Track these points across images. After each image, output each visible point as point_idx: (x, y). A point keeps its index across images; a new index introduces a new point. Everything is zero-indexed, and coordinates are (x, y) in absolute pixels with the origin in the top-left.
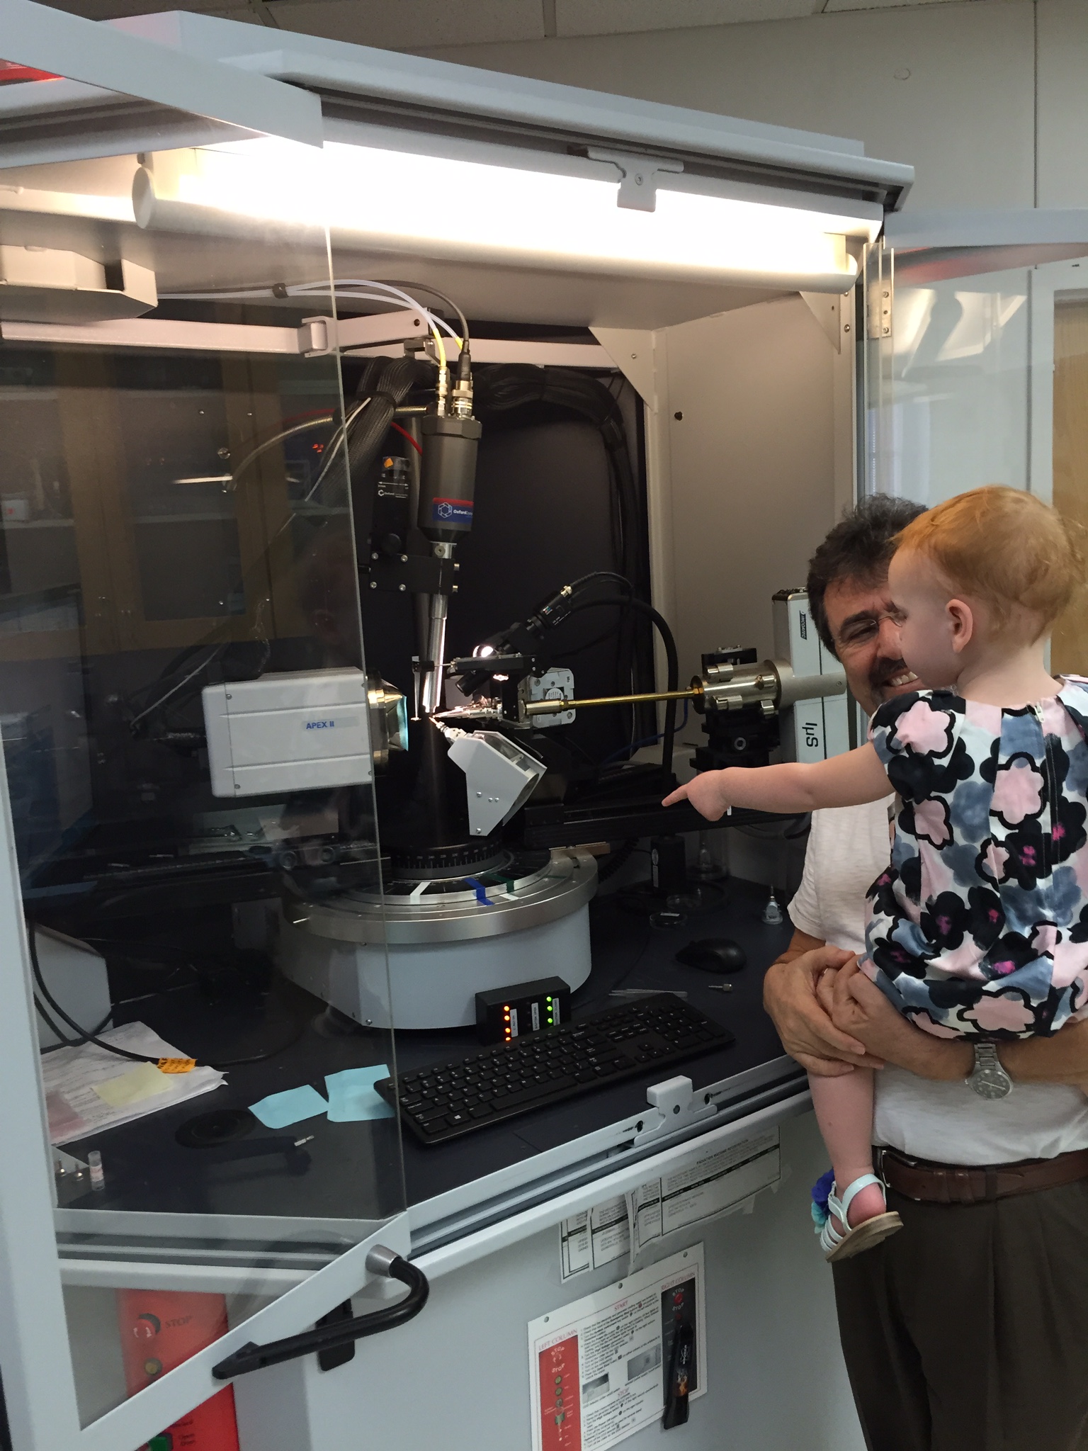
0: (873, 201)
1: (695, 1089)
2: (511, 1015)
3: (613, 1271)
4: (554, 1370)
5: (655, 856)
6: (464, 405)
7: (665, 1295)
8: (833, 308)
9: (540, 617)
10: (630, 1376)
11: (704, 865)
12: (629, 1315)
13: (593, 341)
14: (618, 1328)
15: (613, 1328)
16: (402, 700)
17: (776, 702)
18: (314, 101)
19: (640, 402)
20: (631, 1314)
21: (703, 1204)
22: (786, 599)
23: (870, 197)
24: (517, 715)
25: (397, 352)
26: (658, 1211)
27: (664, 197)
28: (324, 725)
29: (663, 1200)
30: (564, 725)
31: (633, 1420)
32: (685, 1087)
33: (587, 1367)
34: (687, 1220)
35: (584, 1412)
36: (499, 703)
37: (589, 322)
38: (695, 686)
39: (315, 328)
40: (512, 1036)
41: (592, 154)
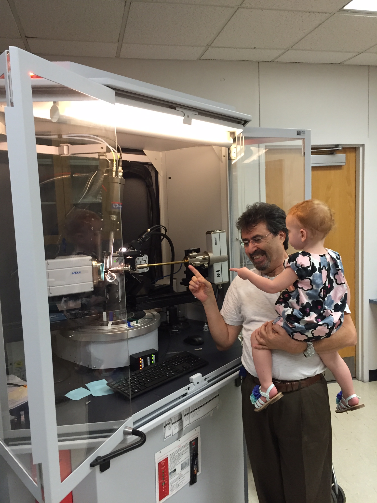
0: (240, 124)
1: (202, 377)
2: (142, 361)
3: (177, 436)
4: (162, 468)
5: (168, 313)
6: (120, 174)
7: (190, 443)
8: (220, 150)
9: (141, 238)
10: (182, 469)
11: (180, 316)
12: (181, 449)
13: (144, 154)
14: (179, 454)
15: (177, 454)
16: (102, 265)
17: (208, 264)
18: (113, 92)
19: (157, 173)
20: (182, 449)
21: (200, 413)
22: (211, 233)
23: (239, 123)
24: (135, 269)
25: (96, 156)
26: (189, 417)
27: (194, 121)
28: (78, 273)
29: (190, 413)
30: (146, 272)
31: (182, 483)
32: (200, 376)
33: (171, 467)
34: (196, 419)
35: (170, 481)
36: (129, 265)
37: (143, 149)
38: (185, 259)
39: (65, 148)
40: (142, 368)
41: (177, 109)
